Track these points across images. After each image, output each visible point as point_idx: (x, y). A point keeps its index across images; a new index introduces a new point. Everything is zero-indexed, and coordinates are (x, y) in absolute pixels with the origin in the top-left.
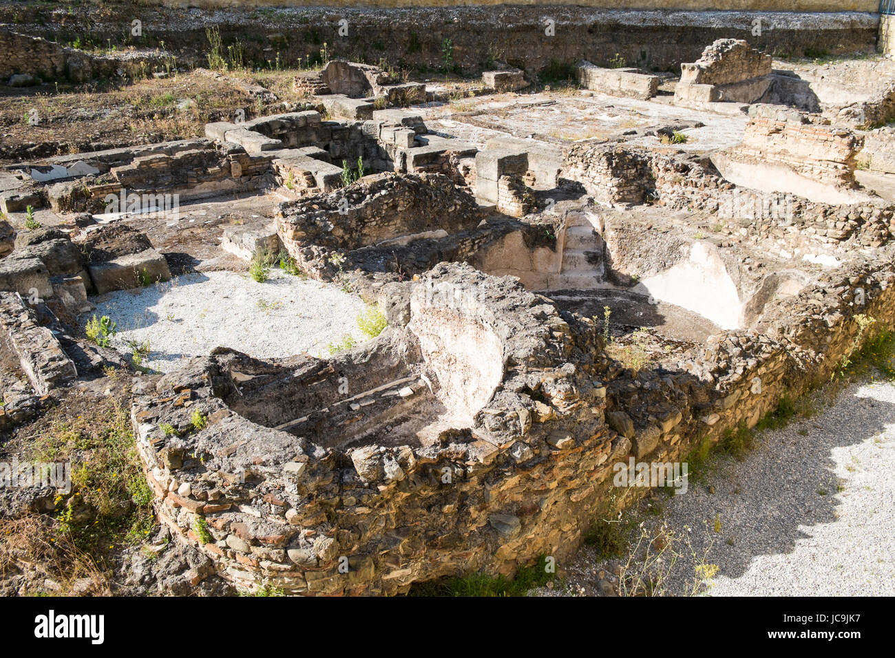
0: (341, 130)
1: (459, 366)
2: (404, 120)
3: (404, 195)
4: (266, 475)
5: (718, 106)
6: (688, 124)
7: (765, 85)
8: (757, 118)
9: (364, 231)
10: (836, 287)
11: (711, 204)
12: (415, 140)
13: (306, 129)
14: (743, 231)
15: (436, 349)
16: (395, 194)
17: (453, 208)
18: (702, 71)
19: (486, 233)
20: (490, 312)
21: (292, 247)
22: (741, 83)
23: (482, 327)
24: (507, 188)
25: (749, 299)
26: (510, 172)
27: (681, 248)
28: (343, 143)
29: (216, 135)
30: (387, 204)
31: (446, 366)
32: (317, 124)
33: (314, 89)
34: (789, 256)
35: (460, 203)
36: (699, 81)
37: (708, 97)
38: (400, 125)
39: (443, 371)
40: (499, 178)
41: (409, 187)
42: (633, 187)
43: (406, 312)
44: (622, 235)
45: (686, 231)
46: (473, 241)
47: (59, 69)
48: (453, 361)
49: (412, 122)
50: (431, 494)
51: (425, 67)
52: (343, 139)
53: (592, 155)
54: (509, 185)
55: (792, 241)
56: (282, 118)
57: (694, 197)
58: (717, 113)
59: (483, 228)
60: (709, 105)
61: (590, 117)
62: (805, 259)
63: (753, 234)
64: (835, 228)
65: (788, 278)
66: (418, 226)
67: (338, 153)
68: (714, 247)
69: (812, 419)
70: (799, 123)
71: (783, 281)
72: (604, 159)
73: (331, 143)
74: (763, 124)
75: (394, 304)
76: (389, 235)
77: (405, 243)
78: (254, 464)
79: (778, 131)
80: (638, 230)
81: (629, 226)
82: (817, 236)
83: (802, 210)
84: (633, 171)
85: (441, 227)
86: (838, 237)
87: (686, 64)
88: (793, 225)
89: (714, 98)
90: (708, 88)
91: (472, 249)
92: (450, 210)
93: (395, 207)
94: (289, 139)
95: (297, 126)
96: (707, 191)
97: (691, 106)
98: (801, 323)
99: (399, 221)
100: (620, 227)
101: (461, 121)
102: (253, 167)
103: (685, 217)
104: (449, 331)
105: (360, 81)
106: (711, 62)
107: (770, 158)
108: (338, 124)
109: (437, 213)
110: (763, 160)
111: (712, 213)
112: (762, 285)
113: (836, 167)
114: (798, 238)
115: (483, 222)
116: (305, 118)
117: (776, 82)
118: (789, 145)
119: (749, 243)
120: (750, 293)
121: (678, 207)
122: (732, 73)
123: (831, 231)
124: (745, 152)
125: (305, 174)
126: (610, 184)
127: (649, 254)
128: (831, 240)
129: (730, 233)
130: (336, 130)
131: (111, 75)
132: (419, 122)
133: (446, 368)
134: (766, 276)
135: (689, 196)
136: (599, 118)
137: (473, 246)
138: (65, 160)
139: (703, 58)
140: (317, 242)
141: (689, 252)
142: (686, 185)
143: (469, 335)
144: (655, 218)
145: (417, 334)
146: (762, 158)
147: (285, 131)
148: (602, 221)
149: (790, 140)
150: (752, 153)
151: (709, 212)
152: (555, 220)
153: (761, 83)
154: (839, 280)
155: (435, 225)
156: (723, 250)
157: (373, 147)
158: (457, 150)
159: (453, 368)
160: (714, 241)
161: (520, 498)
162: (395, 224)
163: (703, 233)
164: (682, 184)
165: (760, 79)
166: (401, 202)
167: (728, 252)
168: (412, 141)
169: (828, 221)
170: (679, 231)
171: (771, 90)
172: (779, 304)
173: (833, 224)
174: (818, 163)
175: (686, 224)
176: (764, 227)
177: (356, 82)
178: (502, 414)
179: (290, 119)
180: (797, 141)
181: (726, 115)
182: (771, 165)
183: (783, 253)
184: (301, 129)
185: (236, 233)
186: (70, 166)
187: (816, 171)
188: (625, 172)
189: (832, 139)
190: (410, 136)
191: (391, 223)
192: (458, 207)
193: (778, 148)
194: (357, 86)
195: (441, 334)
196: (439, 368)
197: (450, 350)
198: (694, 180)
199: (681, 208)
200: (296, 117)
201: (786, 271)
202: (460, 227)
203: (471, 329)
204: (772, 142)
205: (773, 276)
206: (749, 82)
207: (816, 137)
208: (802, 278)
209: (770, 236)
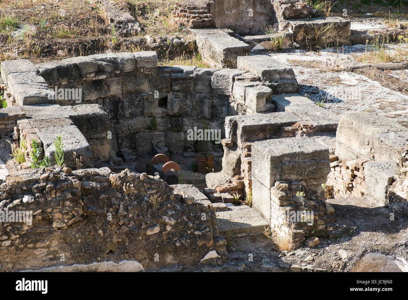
0: (183, 79)
2: (265, 73)
3: (64, 206)
12: (266, 102)
13: (135, 76)
16: (47, 203)
17: (157, 230)
24: (278, 202)
26: (293, 177)
28: (186, 97)
32: (151, 69)
35: (173, 222)
38: (259, 80)
40: (273, 184)
41: (73, 194)
49: (277, 76)
52: (186, 92)
54: (281, 199)
56: (102, 60)
67: (176, 110)
73: (170, 96)
92: (149, 233)
93: (47, 221)
94: (109, 87)
95: (122, 71)
99: (55, 243)
108: (181, 71)
115: (212, 255)
116: (135, 61)
130: (177, 79)
147: (103, 77)
155: (122, 253)
157: (224, 105)
162: (48, 247)
166: (57, 215)
179: (113, 62)
184: (129, 74)
190: (259, 96)
191: (38, 245)
192: (169, 228)
200: (122, 59)
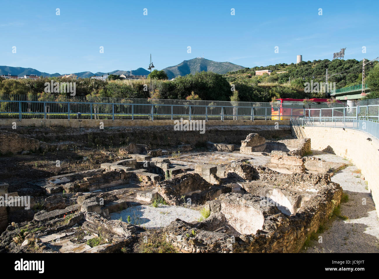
1: (239, 221)
2: (164, 160)
4: (221, 243)
5: (255, 153)
6: (249, 158)
7: (265, 147)
8: (274, 155)
9: (181, 191)
10: (323, 195)
11: (274, 178)
12: (169, 166)
14: (287, 185)
15: (231, 217)
16: (188, 179)
18: (248, 143)
19: (212, 191)
20: (251, 202)
21: (164, 196)
22: (258, 146)
23: (248, 207)
24: (213, 177)
25: (294, 204)
26: (213, 172)
27: (269, 191)
29: (106, 167)
30: (186, 182)
31: (234, 222)
32: (136, 163)
33: (127, 152)
34: (302, 190)
36: (247, 146)
37: (251, 151)
38: (163, 162)
39: (233, 224)
40: (210, 174)
42: (249, 175)
43: (220, 207)
44: (251, 189)
45: (269, 186)
46: (208, 193)
47: (37, 149)
48: (237, 220)
49: (166, 161)
50: (258, 247)
51: (159, 144)
53: (236, 166)
54: (214, 176)
55: (302, 186)
57: (268, 177)
58: (254, 155)
59: (211, 189)
60: (252, 153)
61: (217, 158)
62: (307, 191)
63: (290, 185)
64: (314, 181)
65: (304, 196)
66: (194, 189)
68: (280, 190)
69: (329, 230)
70: (287, 155)
71: (303, 197)
72: (240, 167)
74: (276, 156)
75: (215, 206)
76: (187, 192)
77: (191, 195)
78: (218, 240)
79: (281, 158)
80: (255, 187)
81: (252, 186)
82: (309, 184)
83: (303, 177)
84: (249, 170)
85: (200, 189)
86: (315, 183)
87: (243, 141)
88: (301, 181)
89: (253, 150)
90: (250, 148)
91: (208, 196)
92: (202, 184)
93: (188, 183)
96: (271, 175)
97: (246, 153)
98: (319, 204)
100: (249, 187)
101: (178, 160)
102: (127, 176)
103: (267, 183)
104: (235, 211)
105: (140, 149)
106: (249, 140)
107: (280, 166)
109: (198, 185)
110: (278, 167)
111: (275, 181)
112: (297, 199)
113: (300, 167)
114: (303, 185)
115: (210, 188)
116: (132, 161)
117: (268, 146)
118: (285, 162)
119: (289, 188)
120: (294, 202)
121: (264, 180)
122: (255, 143)
123: (312, 182)
124: (272, 165)
125: (147, 177)
126: (243, 175)
127: (259, 194)
128: (313, 184)
129: (283, 186)
131: (55, 150)
132: (168, 161)
133: (235, 222)
134: (298, 196)
135: (267, 176)
136: (220, 158)
137: (208, 195)
138: (59, 177)
139: (247, 139)
140: (172, 194)
141: (272, 192)
142: (265, 173)
143: (243, 210)
144: (259, 183)
145: (224, 213)
146: (278, 166)
148: (243, 185)
149: (285, 160)
150: (274, 165)
151: (274, 181)
152: (230, 186)
153: (264, 146)
154: (323, 193)
155: (198, 189)
156: (282, 191)
158: (185, 169)
159: (236, 222)
160: (280, 188)
161: (277, 248)
162: (188, 189)
163: (274, 186)
164: (264, 173)
165: (263, 145)
167: (284, 191)
168: (168, 167)
169: (311, 179)
170: (268, 186)
171: (266, 148)
172: (307, 202)
173: (313, 180)
174: (294, 167)
175: (269, 184)
176: (293, 183)
177: (139, 150)
178: (270, 225)
180: (287, 161)
181: (258, 156)
182: (281, 168)
183: (300, 190)
184: (131, 164)
185: (142, 193)
186: (61, 179)
187: (294, 169)
188: (246, 171)
189: (297, 159)
190: (167, 165)
193: (282, 163)
194: (139, 151)
195: (233, 212)
196: (231, 223)
197: (236, 217)
198: (267, 172)
199: (265, 180)
201: (303, 194)
202: (204, 189)
203: (243, 209)
204: (279, 162)
205: (300, 196)
206: (260, 146)
207: (292, 159)
208: (308, 196)
209: (295, 185)
